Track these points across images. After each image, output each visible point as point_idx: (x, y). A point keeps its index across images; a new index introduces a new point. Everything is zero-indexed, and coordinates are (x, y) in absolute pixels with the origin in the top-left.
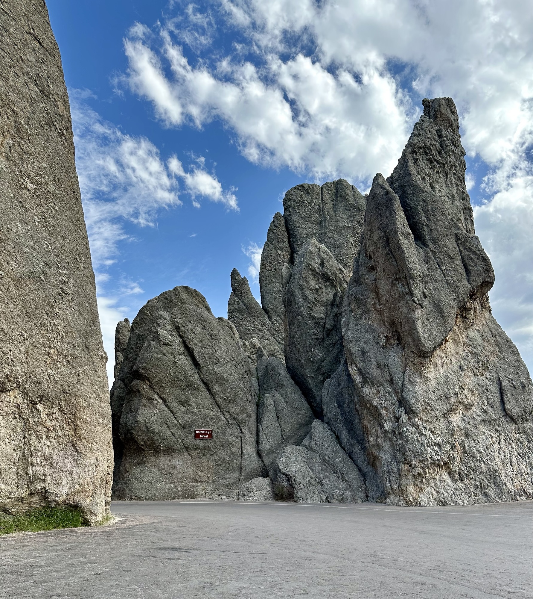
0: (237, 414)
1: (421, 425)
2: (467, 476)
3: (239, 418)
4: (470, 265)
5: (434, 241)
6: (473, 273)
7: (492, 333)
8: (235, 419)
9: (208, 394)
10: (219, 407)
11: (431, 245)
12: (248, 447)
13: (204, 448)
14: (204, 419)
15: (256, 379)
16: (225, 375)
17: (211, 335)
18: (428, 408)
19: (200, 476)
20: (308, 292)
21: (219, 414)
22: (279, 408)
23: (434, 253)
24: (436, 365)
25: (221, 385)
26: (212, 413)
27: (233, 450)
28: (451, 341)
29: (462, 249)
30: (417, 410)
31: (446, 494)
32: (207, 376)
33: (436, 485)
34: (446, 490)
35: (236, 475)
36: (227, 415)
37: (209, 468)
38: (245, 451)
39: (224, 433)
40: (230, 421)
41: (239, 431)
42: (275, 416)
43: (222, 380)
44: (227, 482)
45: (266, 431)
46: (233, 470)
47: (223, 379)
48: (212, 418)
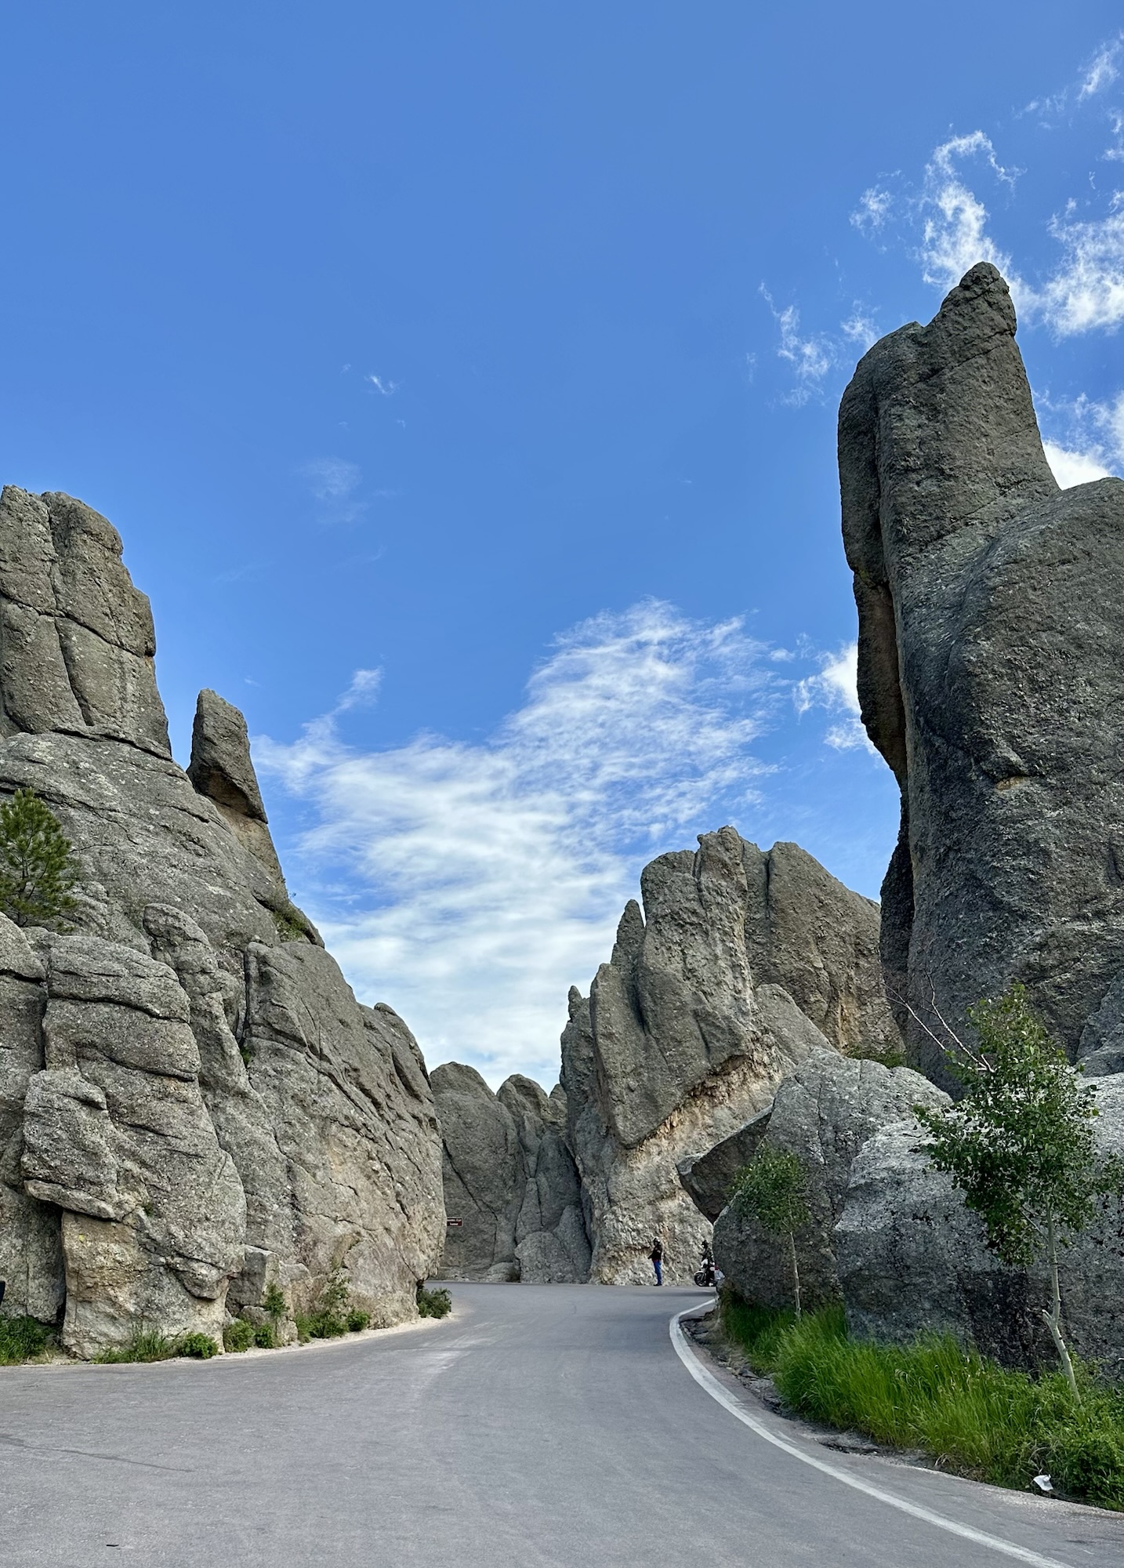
0: (491, 1202)
1: (619, 1211)
2: (673, 1260)
3: (494, 1206)
4: (711, 1042)
5: (658, 1027)
6: (713, 1050)
7: (755, 1108)
8: (488, 1206)
9: (460, 1183)
10: (472, 1196)
11: (654, 1032)
12: (503, 1234)
13: (454, 1235)
14: (455, 1209)
15: (535, 1159)
16: (477, 1164)
17: (465, 1123)
18: (630, 1196)
19: (451, 1261)
20: (578, 1064)
21: (472, 1202)
22: (542, 1193)
23: (657, 1040)
24: (649, 1154)
25: (473, 1174)
26: (464, 1202)
27: (485, 1237)
28: (687, 1123)
29: (702, 1025)
30: (616, 1199)
31: (642, 1275)
32: (458, 1166)
33: (633, 1267)
34: (643, 1272)
35: (487, 1261)
36: (480, 1203)
37: (460, 1253)
38: (498, 1237)
39: (476, 1221)
40: (483, 1209)
41: (493, 1218)
42: (536, 1202)
43: (473, 1169)
44: (477, 1267)
45: (524, 1218)
46: (485, 1256)
47: (475, 1168)
48: (464, 1207)
